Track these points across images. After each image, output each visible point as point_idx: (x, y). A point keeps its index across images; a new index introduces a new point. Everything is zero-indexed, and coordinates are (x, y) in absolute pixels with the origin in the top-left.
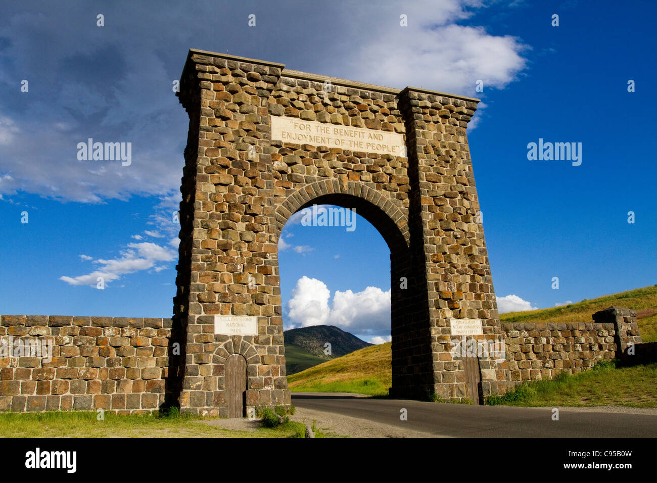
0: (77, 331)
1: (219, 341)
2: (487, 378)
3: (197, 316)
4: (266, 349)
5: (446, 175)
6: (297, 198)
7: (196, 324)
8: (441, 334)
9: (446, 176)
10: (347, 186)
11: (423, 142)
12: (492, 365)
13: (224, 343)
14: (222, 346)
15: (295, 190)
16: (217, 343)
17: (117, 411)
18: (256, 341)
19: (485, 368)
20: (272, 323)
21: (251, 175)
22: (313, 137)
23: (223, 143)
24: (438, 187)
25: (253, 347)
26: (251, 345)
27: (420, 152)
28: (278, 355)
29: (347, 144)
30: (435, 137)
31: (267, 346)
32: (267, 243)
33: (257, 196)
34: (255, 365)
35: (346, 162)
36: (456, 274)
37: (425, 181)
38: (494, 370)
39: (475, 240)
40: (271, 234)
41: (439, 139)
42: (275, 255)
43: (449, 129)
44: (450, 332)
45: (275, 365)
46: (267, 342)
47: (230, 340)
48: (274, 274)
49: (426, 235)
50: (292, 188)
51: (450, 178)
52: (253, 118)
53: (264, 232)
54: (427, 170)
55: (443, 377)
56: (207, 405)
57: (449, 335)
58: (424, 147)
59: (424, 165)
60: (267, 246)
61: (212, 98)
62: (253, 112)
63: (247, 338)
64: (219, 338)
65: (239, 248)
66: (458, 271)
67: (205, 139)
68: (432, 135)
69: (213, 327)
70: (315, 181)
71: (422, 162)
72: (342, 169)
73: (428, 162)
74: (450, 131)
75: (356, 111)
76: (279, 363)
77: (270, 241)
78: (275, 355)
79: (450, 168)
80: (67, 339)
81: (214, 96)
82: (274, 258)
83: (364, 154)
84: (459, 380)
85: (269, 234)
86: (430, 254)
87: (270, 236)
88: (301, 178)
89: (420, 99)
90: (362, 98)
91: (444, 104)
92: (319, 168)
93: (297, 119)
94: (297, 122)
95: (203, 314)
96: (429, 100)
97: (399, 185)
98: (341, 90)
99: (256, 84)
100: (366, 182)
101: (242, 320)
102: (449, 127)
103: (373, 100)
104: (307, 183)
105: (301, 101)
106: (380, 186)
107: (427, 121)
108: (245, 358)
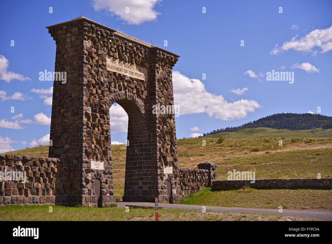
3: (85, 160)
4: (107, 176)
7: (85, 163)
10: (128, 95)
11: (157, 76)
13: (94, 173)
14: (93, 175)
16: (92, 173)
18: (104, 173)
22: (117, 68)
23: (93, 71)
24: (162, 100)
25: (103, 175)
27: (156, 81)
28: (111, 179)
29: (128, 73)
32: (107, 124)
34: (104, 184)
35: (128, 83)
41: (163, 75)
45: (110, 184)
46: (108, 173)
47: (96, 172)
48: (109, 140)
49: (157, 124)
51: (166, 96)
54: (158, 91)
56: (90, 202)
58: (158, 79)
60: (107, 126)
61: (87, 44)
62: (102, 55)
63: (101, 171)
64: (93, 171)
67: (85, 68)
69: (91, 166)
71: (157, 87)
72: (127, 86)
74: (167, 71)
82: (109, 132)
83: (134, 79)
85: (107, 120)
89: (160, 53)
90: (137, 49)
91: (167, 57)
92: (119, 85)
93: (112, 58)
94: (112, 59)
95: (87, 159)
96: (163, 54)
97: (146, 96)
98: (130, 44)
99: (103, 39)
100: (134, 94)
101: (99, 162)
102: (167, 69)
103: (141, 51)
104: (114, 93)
105: (114, 48)
106: (139, 96)
107: (159, 65)
108: (100, 180)
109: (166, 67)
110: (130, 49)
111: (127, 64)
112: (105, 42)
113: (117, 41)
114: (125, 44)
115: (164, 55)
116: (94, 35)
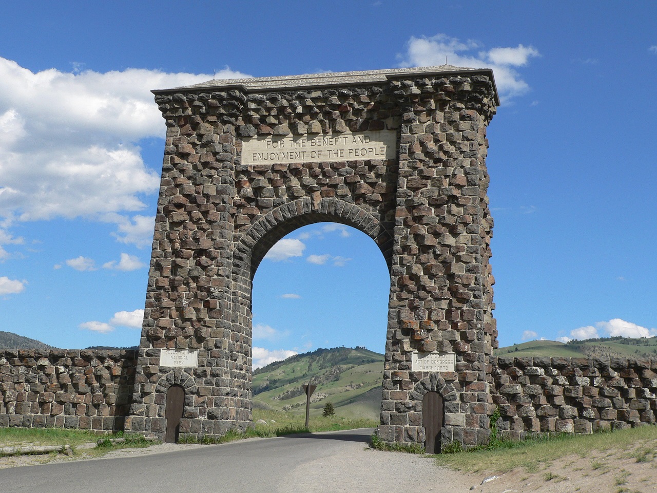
0: (70, 362)
1: (162, 372)
2: (451, 424)
3: (146, 350)
4: (204, 381)
5: (435, 176)
6: (262, 225)
7: (145, 357)
8: (397, 370)
9: (434, 178)
10: (318, 204)
11: (409, 140)
12: (462, 408)
13: (166, 375)
14: (164, 378)
15: (261, 216)
16: (161, 374)
17: (95, 430)
18: (195, 374)
19: (451, 412)
20: (211, 357)
21: (203, 209)
22: (285, 154)
23: (182, 179)
24: (421, 193)
25: (192, 378)
26: (190, 377)
27: (403, 153)
28: (214, 387)
29: (325, 155)
30: (428, 129)
31: (204, 378)
32: (215, 277)
33: (210, 230)
34: (192, 395)
35: (321, 177)
36: (430, 298)
37: (405, 188)
38: (464, 414)
39: (460, 256)
40: (219, 268)
41: (432, 131)
42: (222, 288)
43: (449, 115)
44: (409, 368)
45: (211, 397)
46: (204, 374)
47: (172, 372)
48: (218, 308)
49: (396, 255)
50: (259, 214)
51: (438, 180)
52: (212, 148)
53: (213, 266)
54: (408, 174)
55: (391, 418)
56: (146, 430)
57: (407, 371)
58: (409, 146)
59: (407, 169)
60: (215, 280)
61: (176, 134)
62: (213, 142)
63: (187, 370)
64: (162, 370)
65: (187, 284)
66: (432, 296)
67: (167, 178)
68: (424, 127)
69: (158, 360)
70: (283, 203)
71: (404, 166)
72: (315, 185)
73: (411, 164)
74: (449, 118)
75: (335, 114)
76: (214, 395)
77: (218, 275)
78: (211, 387)
79: (443, 166)
80: (62, 369)
81: (178, 132)
82: (220, 291)
83: (343, 164)
84: (412, 422)
85: (217, 268)
86: (398, 277)
87: (218, 270)
88: (268, 202)
89: (405, 87)
90: (343, 97)
91: (436, 86)
92: (289, 189)
93: (271, 136)
94: (270, 140)
95: (151, 347)
96: (417, 85)
97: (382, 195)
98: (315, 94)
99: (217, 111)
100: (343, 197)
101: (185, 353)
102: (449, 112)
103: (356, 97)
104: (275, 206)
105: (273, 116)
106: (358, 198)
107: (417, 113)
108: (183, 389)
109: (447, 110)
110: (319, 104)
111: (322, 138)
112: (222, 114)
113: (274, 100)
114: (301, 99)
115: (421, 86)
116: (189, 112)
